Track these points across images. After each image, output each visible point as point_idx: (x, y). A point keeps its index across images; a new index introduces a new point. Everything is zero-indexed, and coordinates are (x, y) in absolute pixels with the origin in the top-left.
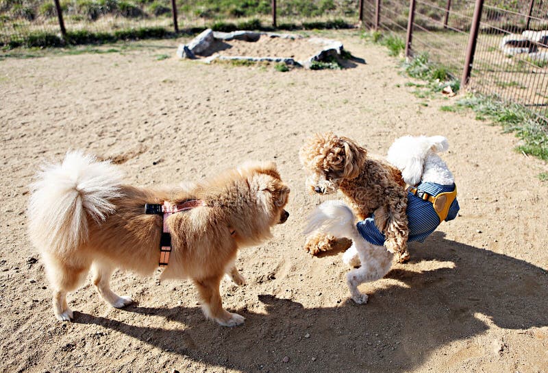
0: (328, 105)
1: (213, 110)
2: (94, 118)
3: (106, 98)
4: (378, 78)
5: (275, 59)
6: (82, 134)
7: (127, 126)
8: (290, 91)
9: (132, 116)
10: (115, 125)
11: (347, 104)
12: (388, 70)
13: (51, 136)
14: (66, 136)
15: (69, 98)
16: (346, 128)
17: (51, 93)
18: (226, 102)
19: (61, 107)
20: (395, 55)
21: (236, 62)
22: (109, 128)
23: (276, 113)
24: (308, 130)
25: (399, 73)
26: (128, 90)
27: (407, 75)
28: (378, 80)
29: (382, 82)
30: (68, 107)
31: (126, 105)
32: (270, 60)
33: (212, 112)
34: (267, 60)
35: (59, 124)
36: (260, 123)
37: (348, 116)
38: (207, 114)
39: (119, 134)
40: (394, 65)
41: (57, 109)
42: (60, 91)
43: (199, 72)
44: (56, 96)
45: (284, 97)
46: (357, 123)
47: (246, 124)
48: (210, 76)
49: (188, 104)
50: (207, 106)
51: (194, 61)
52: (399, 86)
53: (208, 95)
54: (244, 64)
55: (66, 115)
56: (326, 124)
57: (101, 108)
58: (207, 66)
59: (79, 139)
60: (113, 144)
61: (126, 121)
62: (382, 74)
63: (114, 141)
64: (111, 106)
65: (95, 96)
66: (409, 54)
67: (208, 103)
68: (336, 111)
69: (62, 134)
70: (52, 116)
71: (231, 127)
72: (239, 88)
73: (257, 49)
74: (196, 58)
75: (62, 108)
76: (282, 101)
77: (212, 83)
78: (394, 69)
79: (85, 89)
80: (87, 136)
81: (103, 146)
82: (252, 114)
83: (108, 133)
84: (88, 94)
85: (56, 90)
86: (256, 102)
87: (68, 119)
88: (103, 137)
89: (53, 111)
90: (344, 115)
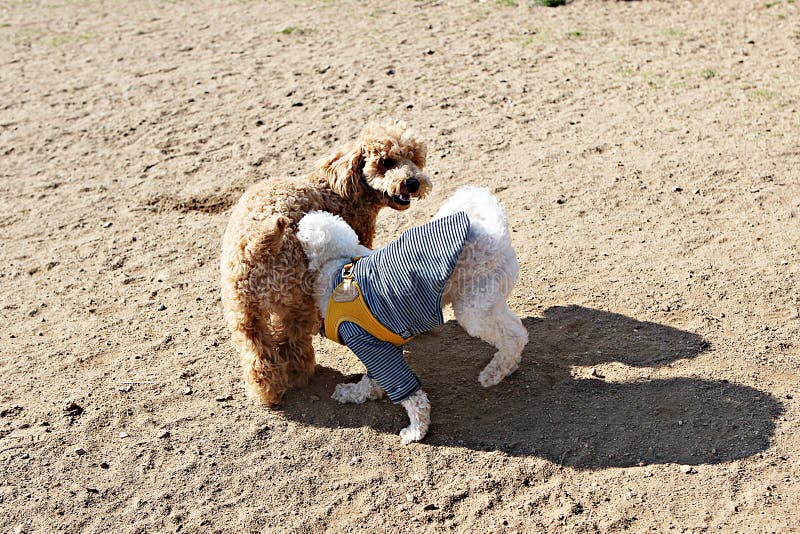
1: (402, 94)
2: (147, 114)
3: (166, 71)
4: (782, 18)
6: (126, 148)
7: (220, 130)
8: (572, 51)
9: (229, 108)
10: (195, 128)
11: (712, 80)
13: (65, 153)
14: (93, 152)
15: (88, 70)
16: (717, 135)
17: (51, 59)
18: (429, 76)
19: (76, 89)
22: (181, 136)
23: (548, 101)
24: (627, 141)
26: (209, 52)
28: (783, 23)
29: (792, 26)
30: (90, 89)
31: (212, 86)
33: (402, 100)
35: (76, 126)
36: (513, 125)
37: (718, 108)
38: (391, 104)
39: (206, 147)
41: (68, 95)
42: (69, 56)
43: (362, 11)
44: (61, 68)
45: (562, 65)
46: (742, 125)
47: (482, 126)
48: (387, 18)
49: (346, 81)
50: (391, 87)
53: (388, 62)
55: (89, 108)
56: (669, 127)
57: (159, 92)
59: (122, 159)
60: (196, 170)
61: (217, 121)
62: (790, 6)
63: (198, 164)
64: (180, 87)
65: (142, 65)
67: (390, 80)
68: (687, 98)
69: (84, 150)
70: (61, 109)
71: (450, 132)
72: (456, 45)
75: (78, 93)
76: (559, 74)
77: (392, 35)
79: (119, 52)
80: (139, 153)
81: (175, 174)
82: (493, 103)
83: (180, 146)
84: (126, 63)
85: (59, 54)
86: (499, 77)
87: (93, 116)
88: (172, 154)
89: (60, 98)
90: (709, 106)
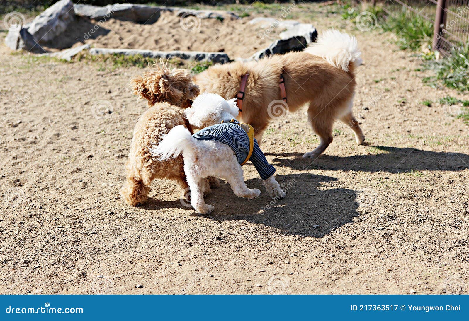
0: (304, 139)
1: (84, 146)
4: (388, 91)
5: (193, 54)
12: (403, 76)
18: (108, 131)
20: (413, 49)
21: (121, 59)
25: (426, 81)
27: (440, 83)
28: (389, 94)
29: (396, 97)
32: (185, 57)
33: (83, 150)
34: (178, 55)
38: (74, 153)
40: (413, 66)
43: (52, 77)
48: (73, 83)
49: (36, 134)
50: (74, 139)
51: (40, 55)
52: (429, 105)
53: (74, 119)
54: (135, 63)
58: (65, 66)
62: (393, 82)
66: (440, 46)
67: (73, 134)
72: (130, 106)
73: (155, 37)
74: (42, 52)
77: (77, 97)
78: (413, 73)
